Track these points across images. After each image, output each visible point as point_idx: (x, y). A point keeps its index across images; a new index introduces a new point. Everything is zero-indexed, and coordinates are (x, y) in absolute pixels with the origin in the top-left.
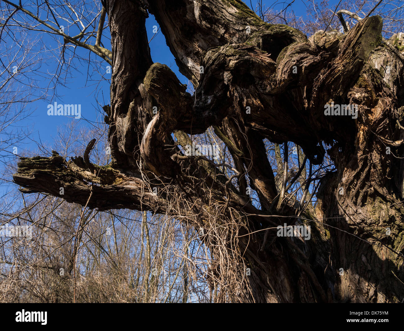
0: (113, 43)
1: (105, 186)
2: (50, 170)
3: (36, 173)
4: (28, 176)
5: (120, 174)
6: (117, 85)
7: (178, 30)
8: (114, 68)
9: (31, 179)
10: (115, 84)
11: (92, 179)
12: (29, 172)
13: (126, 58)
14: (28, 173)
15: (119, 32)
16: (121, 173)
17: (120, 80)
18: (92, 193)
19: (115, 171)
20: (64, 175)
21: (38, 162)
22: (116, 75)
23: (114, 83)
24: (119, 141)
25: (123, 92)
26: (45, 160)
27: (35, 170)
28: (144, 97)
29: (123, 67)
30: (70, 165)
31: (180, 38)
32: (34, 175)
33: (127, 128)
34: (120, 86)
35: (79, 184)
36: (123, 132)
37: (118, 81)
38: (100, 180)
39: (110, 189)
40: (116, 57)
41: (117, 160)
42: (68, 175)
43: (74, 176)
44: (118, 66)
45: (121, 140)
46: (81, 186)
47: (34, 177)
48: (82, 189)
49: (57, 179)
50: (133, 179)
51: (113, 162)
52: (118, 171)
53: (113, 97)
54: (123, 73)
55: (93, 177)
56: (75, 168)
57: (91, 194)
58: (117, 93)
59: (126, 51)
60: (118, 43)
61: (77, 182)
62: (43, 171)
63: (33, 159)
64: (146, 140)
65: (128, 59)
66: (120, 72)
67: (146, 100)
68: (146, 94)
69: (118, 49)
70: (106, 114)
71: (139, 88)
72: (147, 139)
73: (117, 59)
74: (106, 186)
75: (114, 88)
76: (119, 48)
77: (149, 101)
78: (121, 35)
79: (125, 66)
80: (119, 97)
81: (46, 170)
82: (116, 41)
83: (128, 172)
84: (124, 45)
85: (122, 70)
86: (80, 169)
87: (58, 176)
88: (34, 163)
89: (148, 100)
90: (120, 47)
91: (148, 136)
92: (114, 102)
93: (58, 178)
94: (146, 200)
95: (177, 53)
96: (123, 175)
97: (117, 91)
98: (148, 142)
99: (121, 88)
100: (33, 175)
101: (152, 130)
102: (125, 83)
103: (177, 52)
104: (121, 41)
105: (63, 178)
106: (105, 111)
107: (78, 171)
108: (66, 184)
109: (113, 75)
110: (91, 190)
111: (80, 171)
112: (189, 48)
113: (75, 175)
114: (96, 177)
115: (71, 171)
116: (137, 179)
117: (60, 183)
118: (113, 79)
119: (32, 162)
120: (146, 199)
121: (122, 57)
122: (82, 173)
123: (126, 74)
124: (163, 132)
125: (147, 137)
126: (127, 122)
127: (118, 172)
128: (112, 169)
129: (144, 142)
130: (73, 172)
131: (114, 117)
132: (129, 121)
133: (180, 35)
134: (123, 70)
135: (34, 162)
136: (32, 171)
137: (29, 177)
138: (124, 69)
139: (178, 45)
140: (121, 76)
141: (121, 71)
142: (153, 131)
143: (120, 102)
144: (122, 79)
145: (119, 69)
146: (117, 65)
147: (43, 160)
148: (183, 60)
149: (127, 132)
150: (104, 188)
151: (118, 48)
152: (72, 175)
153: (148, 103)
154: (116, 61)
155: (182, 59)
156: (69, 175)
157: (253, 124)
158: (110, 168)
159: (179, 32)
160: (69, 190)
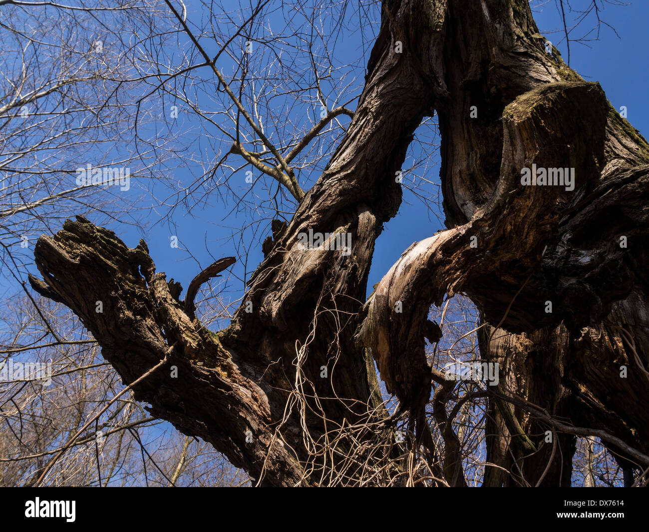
0: (354, 125)
1: (195, 363)
2: (115, 267)
3: (88, 255)
4: (68, 252)
5: (229, 360)
6: (324, 191)
7: (477, 157)
8: (335, 163)
9: (69, 261)
10: (322, 187)
11: (183, 332)
12: (75, 245)
13: (364, 156)
14: (71, 246)
15: (375, 111)
16: (232, 360)
17: (336, 186)
18: (165, 359)
19: (223, 352)
20: (133, 294)
21: (104, 240)
22: (332, 175)
23: (321, 185)
24: (275, 289)
25: (330, 207)
26: (119, 245)
27: (90, 249)
28: (362, 235)
29: (353, 168)
30: (157, 282)
31: (474, 170)
32: (82, 257)
33: (310, 268)
34: (330, 195)
35: (150, 329)
36: (295, 273)
37: (330, 185)
38: (198, 342)
39: (202, 375)
40: (347, 147)
41: (243, 329)
42: (140, 298)
43: (151, 308)
44: (345, 163)
45: (279, 290)
46: (150, 335)
47: (77, 261)
48: (150, 342)
49: (116, 292)
50: (251, 386)
51: (229, 330)
52: (228, 353)
53: (307, 208)
54: (345, 177)
55: (188, 328)
56: (163, 292)
57: (162, 362)
58: (317, 204)
59: (370, 146)
60: (365, 128)
61: (149, 322)
62: (102, 260)
63: (98, 231)
64: (408, 268)
65: (367, 160)
66: (342, 174)
67: (363, 242)
68: (368, 233)
69: (358, 137)
70: (271, 234)
71: (361, 216)
72: (410, 266)
73: (348, 151)
74: (199, 363)
75: (316, 192)
76: (361, 136)
77: (367, 247)
78: (375, 118)
79: (355, 168)
80: (318, 212)
81: (109, 263)
82: (362, 123)
83: (247, 366)
84: (372, 135)
85: (347, 171)
86: (171, 300)
87: (122, 287)
88: (95, 238)
89: (366, 244)
90: (364, 134)
91: (417, 262)
92: (302, 217)
93: (120, 292)
94: (261, 443)
95: (453, 194)
96: (235, 367)
97: (320, 200)
98: (408, 276)
99: (329, 198)
100: (77, 257)
101: (432, 250)
102: (341, 193)
103: (455, 192)
104: (372, 126)
105: (130, 297)
106: (273, 229)
107: (165, 300)
108: (127, 312)
109: (327, 172)
110: (168, 355)
111: (170, 302)
112: (484, 192)
113: (152, 306)
114: (193, 331)
115: (153, 294)
116: (259, 388)
117: (117, 302)
118: (324, 179)
119: (94, 233)
120: (263, 441)
121: (359, 150)
122: (172, 309)
123: (350, 181)
124: (457, 270)
125: (414, 262)
126: (317, 256)
127: (227, 357)
128: (220, 344)
129: (400, 270)
130: (154, 297)
131: (288, 243)
132: (320, 256)
133: (476, 165)
134: (349, 172)
135: (96, 236)
136: (83, 248)
137: (67, 256)
138: (352, 171)
139: (462, 181)
140: (339, 180)
141: (345, 173)
142: (434, 254)
143: (313, 222)
144: (340, 185)
145: (343, 168)
146: (344, 160)
147: (116, 242)
148: (465, 207)
149: (305, 276)
150: (193, 365)
151: (359, 135)
152: (147, 302)
153: (364, 250)
154: (344, 155)
155: (463, 205)
156: (145, 299)
157: (583, 389)
158: (216, 341)
159: (476, 161)
160: (123, 329)
